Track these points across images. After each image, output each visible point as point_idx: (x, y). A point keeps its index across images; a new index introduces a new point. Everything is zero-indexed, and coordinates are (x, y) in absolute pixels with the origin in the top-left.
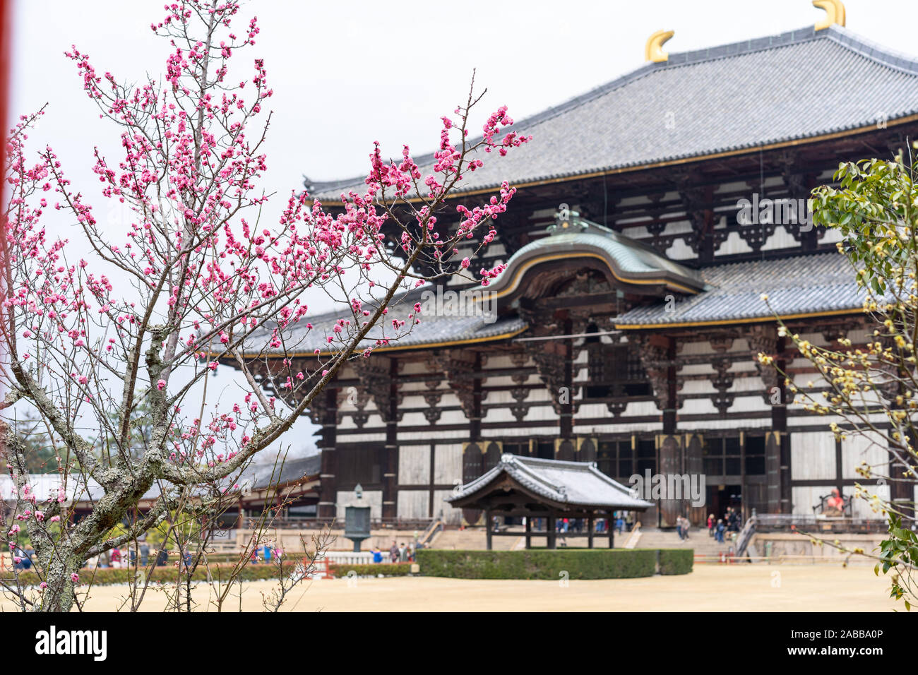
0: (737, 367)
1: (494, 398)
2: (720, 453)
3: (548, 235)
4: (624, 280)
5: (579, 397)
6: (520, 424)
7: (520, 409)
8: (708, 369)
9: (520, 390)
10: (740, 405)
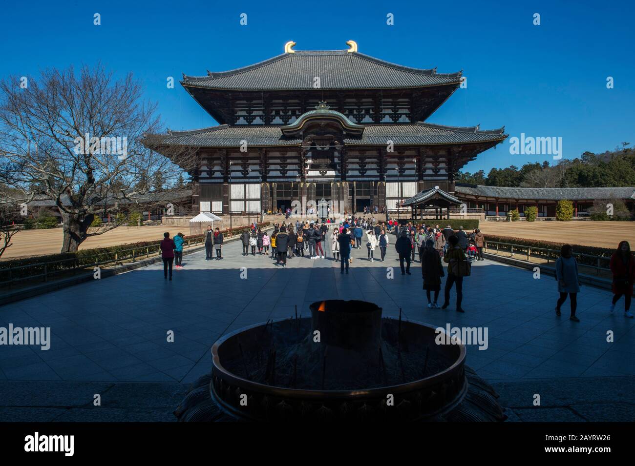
0: (367, 160)
1: (272, 167)
2: (362, 188)
3: (315, 109)
4: (348, 128)
5: (308, 168)
6: (284, 177)
7: (284, 172)
8: (357, 160)
9: (284, 165)
10: (369, 173)
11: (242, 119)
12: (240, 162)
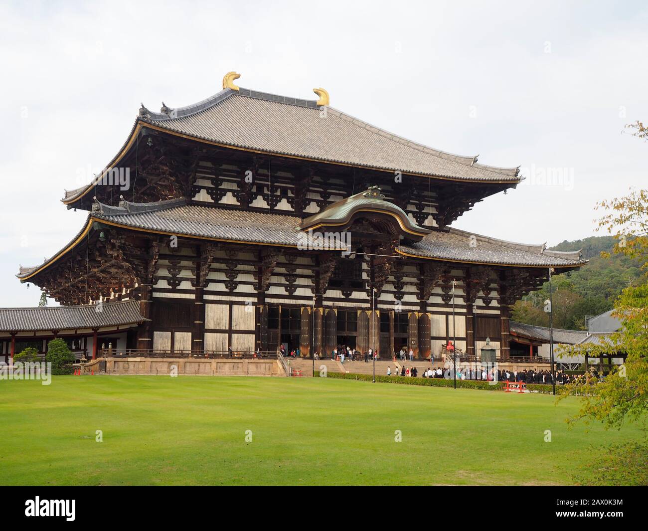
11: (203, 192)
12: (223, 266)
